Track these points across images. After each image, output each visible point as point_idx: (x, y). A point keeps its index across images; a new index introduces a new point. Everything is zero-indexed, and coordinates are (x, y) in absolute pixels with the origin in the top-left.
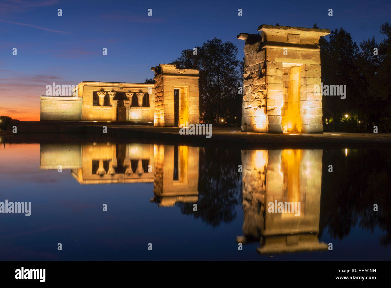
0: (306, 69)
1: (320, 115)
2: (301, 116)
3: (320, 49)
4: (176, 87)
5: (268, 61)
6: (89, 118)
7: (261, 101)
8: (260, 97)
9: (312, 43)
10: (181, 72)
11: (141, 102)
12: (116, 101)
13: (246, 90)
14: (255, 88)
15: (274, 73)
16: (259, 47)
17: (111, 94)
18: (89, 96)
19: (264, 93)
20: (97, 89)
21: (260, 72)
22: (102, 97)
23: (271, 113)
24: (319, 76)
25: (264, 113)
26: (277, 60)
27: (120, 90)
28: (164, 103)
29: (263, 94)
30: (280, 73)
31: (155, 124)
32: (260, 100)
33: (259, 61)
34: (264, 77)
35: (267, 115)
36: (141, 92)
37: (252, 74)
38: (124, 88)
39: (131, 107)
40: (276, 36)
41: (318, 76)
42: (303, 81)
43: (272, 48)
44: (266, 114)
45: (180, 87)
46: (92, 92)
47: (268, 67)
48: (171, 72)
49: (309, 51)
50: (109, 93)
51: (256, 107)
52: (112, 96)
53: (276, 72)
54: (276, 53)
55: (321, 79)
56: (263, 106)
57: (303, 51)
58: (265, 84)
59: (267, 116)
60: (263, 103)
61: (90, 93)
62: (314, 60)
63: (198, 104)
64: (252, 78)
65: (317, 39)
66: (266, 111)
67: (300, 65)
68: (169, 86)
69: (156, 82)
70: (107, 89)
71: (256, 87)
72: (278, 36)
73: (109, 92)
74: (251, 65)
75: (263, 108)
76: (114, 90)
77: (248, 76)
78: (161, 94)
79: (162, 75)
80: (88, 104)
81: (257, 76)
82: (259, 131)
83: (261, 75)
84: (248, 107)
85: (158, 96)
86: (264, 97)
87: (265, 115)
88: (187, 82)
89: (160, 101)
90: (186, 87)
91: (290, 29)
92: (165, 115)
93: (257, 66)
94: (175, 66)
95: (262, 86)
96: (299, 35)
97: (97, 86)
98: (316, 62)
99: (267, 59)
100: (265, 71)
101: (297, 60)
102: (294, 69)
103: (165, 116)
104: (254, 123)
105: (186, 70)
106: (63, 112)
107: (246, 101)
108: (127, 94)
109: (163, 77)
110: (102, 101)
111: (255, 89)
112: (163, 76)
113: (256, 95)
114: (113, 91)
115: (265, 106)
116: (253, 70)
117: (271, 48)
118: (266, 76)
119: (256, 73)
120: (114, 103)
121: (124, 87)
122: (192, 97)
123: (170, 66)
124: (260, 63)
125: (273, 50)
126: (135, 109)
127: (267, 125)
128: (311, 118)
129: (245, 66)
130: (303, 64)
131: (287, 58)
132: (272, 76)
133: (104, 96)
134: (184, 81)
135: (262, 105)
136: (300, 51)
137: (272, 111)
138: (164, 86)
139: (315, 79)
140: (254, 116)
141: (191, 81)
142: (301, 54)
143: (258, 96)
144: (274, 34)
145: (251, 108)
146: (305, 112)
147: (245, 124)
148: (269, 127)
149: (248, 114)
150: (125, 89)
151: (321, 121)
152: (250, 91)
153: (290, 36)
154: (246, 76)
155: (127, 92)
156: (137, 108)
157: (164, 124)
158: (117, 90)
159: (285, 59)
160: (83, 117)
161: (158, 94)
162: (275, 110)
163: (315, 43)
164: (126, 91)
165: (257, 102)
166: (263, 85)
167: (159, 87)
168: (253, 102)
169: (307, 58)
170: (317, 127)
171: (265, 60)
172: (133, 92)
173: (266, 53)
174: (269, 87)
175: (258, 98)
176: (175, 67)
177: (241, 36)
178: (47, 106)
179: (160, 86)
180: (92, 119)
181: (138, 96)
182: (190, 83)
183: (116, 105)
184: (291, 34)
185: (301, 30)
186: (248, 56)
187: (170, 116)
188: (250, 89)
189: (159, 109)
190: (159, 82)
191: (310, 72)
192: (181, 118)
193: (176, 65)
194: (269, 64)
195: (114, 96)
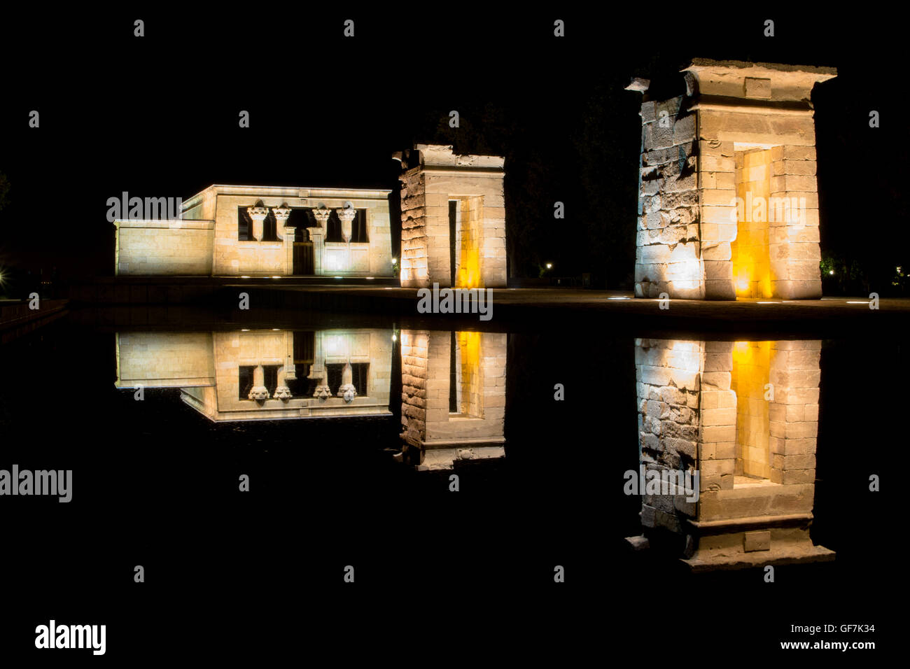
0: (784, 155)
1: (815, 258)
2: (772, 261)
3: (814, 112)
4: (453, 195)
5: (702, 139)
6: (230, 269)
7: (685, 228)
8: (683, 220)
9: (797, 97)
10: (465, 161)
11: (347, 231)
12: (292, 230)
13: (646, 204)
14: (669, 199)
15: (716, 166)
16: (679, 108)
17: (280, 213)
18: (230, 217)
19: (693, 211)
20: (247, 202)
21: (682, 164)
22: (258, 219)
23: (710, 255)
24: (812, 171)
25: (695, 256)
26: (722, 137)
27: (302, 203)
28: (428, 234)
29: (691, 212)
30: (728, 165)
31: (402, 282)
32: (682, 227)
33: (680, 139)
34: (695, 175)
35: (702, 259)
36: (346, 206)
37: (662, 167)
38: (309, 199)
39: (327, 243)
40: (719, 83)
41: (810, 172)
42: (775, 183)
43: (711, 110)
44: (699, 257)
45: (459, 198)
46: (237, 209)
47: (703, 151)
48: (441, 163)
49: (790, 116)
50: (275, 211)
51: (675, 243)
52: (281, 217)
53: (719, 163)
54: (719, 121)
55: (816, 179)
56: (693, 240)
57: (778, 115)
58: (697, 191)
59: (703, 263)
60: (692, 232)
61: (232, 210)
62: (802, 136)
63: (503, 234)
64: (661, 176)
65: (808, 89)
66: (700, 251)
67: (768, 146)
68: (438, 193)
69: (405, 184)
70: (269, 202)
71: (672, 198)
72: (725, 83)
73: (276, 207)
74: (659, 148)
75: (692, 245)
76: (287, 204)
77: (651, 173)
78: (419, 213)
79: (422, 169)
80: (227, 237)
81: (675, 173)
82: (682, 295)
83: (686, 172)
84: (652, 242)
85: (410, 218)
86: (694, 220)
87: (698, 260)
88: (478, 186)
89: (415, 228)
90: (475, 197)
91: (752, 66)
92: (430, 261)
93: (675, 150)
94: (450, 148)
95: (687, 194)
96: (769, 79)
97: (246, 194)
98: (806, 139)
99: (702, 136)
100: (695, 161)
101: (765, 136)
102: (752, 155)
103: (428, 264)
104: (667, 278)
105: (475, 157)
106: (171, 256)
107: (647, 229)
108: (315, 212)
109: (424, 174)
110: (258, 231)
111: (670, 202)
112: (423, 172)
113: (673, 215)
114: (283, 206)
115: (697, 241)
116: (664, 159)
117: (708, 110)
118: (698, 172)
119: (671, 165)
120: (287, 234)
121: (309, 197)
122: (490, 220)
123: (438, 150)
124: (682, 143)
125: (714, 113)
126: (335, 248)
127: (703, 283)
128: (796, 266)
129: (642, 150)
130: (776, 145)
131: (744, 132)
132: (711, 173)
133: (264, 217)
134: (472, 184)
135: (688, 238)
136: (770, 115)
137: (712, 250)
138: (427, 196)
139: (805, 178)
140: (667, 263)
141: (488, 182)
142: (774, 124)
143: (679, 218)
144: (716, 78)
145: (659, 243)
146: (781, 252)
147: (645, 280)
148: (706, 286)
149: (653, 259)
150: (311, 202)
151: (817, 272)
152: (656, 207)
153: (750, 83)
154: (647, 173)
155: (316, 208)
156: (340, 244)
157: (428, 280)
158: (295, 203)
159: (741, 133)
160: (216, 266)
161: (409, 214)
162: (718, 249)
163: (803, 98)
164: (314, 206)
165: (675, 231)
166: (692, 192)
167: (411, 197)
168: (665, 231)
169: (787, 133)
170: (809, 285)
171: (695, 136)
172: (329, 209)
173: (697, 122)
174: (706, 198)
175: (679, 221)
176: (452, 151)
177: (636, 83)
178: (134, 241)
179: (416, 194)
180: (238, 270)
181: (341, 218)
182: (485, 186)
183: (292, 238)
184: (752, 78)
185: (775, 68)
186: (650, 128)
187: (440, 264)
188: (658, 203)
189: (413, 247)
190: (413, 185)
191: (793, 162)
192: (461, 266)
193: (452, 147)
194: (704, 145)
195: (286, 217)
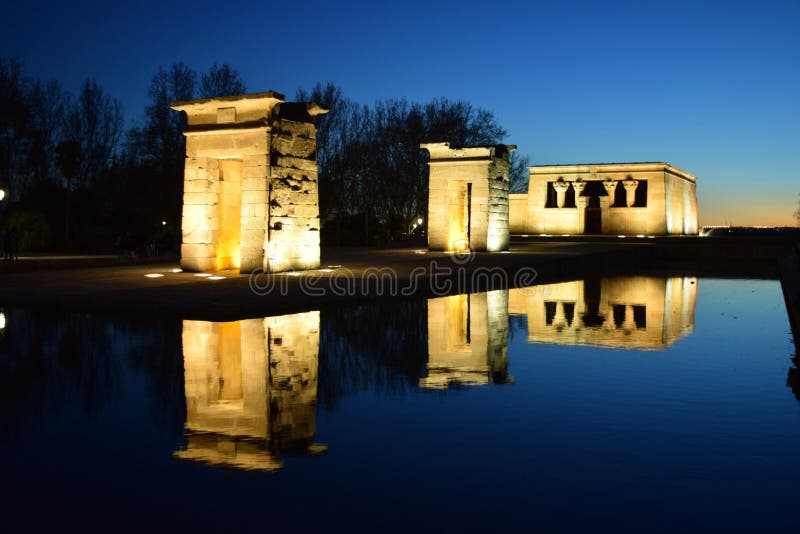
5: (187, 157)
9: (255, 117)
10: (459, 153)
11: (631, 198)
12: (584, 199)
15: (195, 175)
17: (577, 186)
18: (539, 190)
20: (553, 178)
22: (561, 192)
26: (199, 154)
27: (592, 177)
36: (630, 178)
38: (598, 174)
39: (613, 208)
40: (200, 115)
41: (262, 175)
46: (545, 184)
47: (186, 166)
49: (249, 133)
50: (573, 185)
52: (578, 189)
54: (199, 142)
57: (240, 133)
61: (541, 185)
62: (256, 147)
63: (486, 209)
65: (265, 110)
68: (440, 179)
70: (567, 178)
72: (204, 114)
73: (574, 182)
76: (582, 179)
80: (536, 205)
88: (468, 172)
94: (446, 145)
96: (234, 107)
97: (551, 173)
98: (260, 150)
101: (230, 150)
105: (467, 150)
108: (604, 183)
110: (561, 199)
114: (578, 181)
117: (192, 136)
120: (581, 202)
123: (438, 146)
125: (196, 137)
126: (619, 211)
132: (190, 181)
133: (564, 190)
136: (235, 134)
144: (198, 112)
148: (182, 261)
150: (601, 176)
153: (220, 112)
155: (604, 181)
156: (623, 208)
158: (587, 177)
162: (191, 235)
163: (260, 118)
164: (602, 179)
172: (615, 181)
174: (186, 198)
176: (448, 147)
181: (626, 187)
183: (584, 205)
184: (221, 108)
191: (249, 168)
193: (448, 143)
194: (188, 161)
195: (582, 189)
